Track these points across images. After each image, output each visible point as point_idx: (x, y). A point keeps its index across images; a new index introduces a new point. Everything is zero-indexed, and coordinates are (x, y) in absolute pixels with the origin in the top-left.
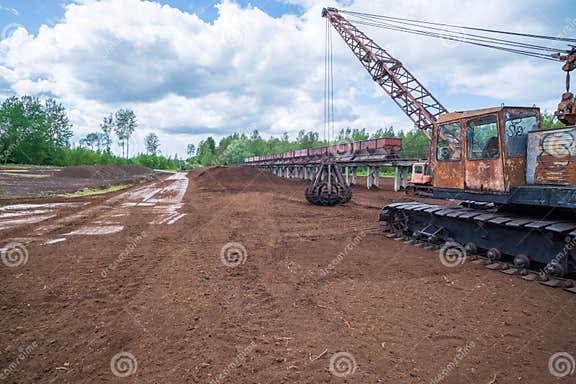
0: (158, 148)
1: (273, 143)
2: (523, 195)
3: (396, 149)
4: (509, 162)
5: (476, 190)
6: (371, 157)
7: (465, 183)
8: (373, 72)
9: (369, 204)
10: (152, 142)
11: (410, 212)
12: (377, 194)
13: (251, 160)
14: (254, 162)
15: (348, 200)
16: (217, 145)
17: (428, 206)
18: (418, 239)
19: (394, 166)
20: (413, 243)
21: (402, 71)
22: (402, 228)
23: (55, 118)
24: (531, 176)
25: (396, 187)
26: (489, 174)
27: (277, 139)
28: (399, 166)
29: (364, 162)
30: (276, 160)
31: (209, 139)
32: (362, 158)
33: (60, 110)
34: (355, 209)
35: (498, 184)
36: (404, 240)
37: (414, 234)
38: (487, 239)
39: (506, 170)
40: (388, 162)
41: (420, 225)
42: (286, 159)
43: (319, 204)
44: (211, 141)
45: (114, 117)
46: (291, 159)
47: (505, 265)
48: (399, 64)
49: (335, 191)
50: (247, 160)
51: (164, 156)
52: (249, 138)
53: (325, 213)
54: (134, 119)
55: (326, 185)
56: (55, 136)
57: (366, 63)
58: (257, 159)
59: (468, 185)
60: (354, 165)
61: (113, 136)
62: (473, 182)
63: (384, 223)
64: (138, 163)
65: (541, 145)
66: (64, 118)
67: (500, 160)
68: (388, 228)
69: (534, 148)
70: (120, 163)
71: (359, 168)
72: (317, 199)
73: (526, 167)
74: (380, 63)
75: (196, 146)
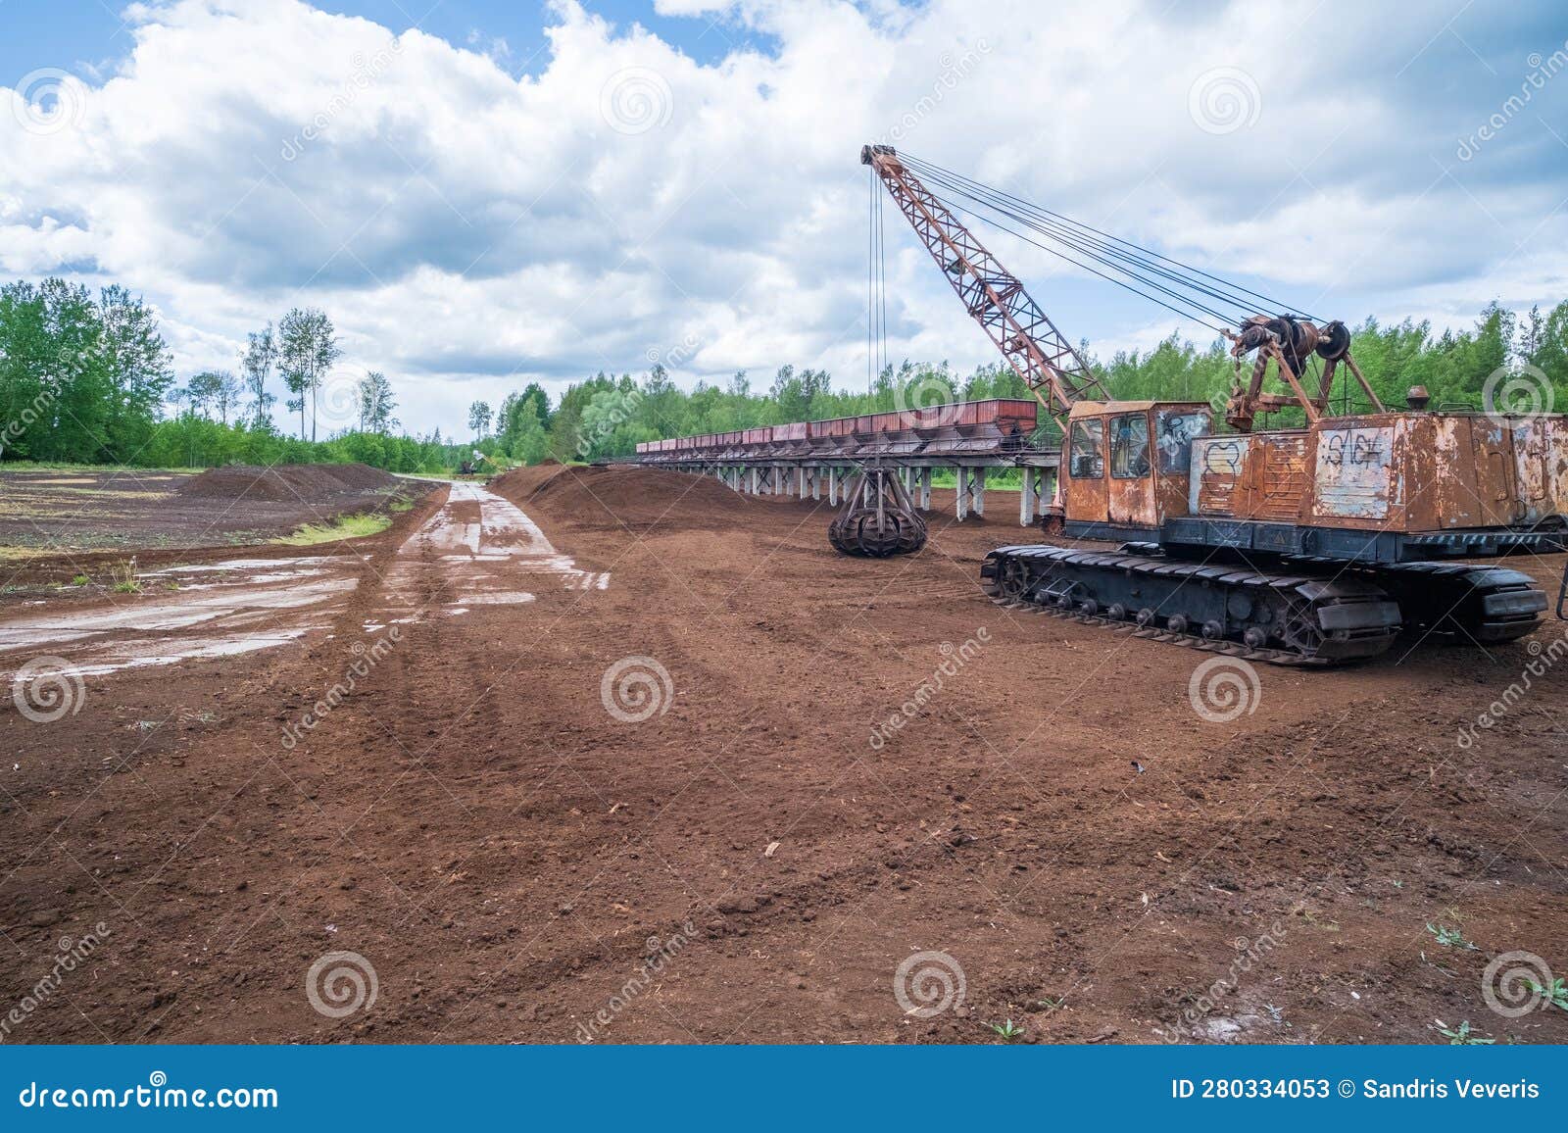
0: (392, 414)
1: (706, 401)
2: (1181, 530)
3: (1024, 425)
4: (1163, 483)
5: (1123, 523)
6: (964, 446)
7: (1109, 514)
8: (969, 297)
9: (962, 554)
10: (375, 398)
11: (1030, 561)
12: (978, 533)
13: (655, 446)
14: (661, 453)
15: (918, 545)
16: (555, 404)
17: (1056, 549)
18: (1044, 604)
19: (1020, 466)
20: (1035, 611)
21: (1021, 301)
22: (1018, 586)
23: (125, 338)
24: (1194, 505)
25: (1024, 517)
26: (1137, 500)
27: (716, 390)
28: (1032, 469)
29: (948, 456)
30: (722, 449)
31: (532, 389)
32: (945, 447)
33: (139, 315)
34: (935, 562)
35: (1148, 515)
36: (1022, 607)
37: (1038, 597)
38: (1138, 595)
39: (1159, 494)
40: (1005, 457)
41: (1046, 580)
42: (748, 447)
43: (859, 554)
44: (536, 395)
45: (276, 330)
46: (762, 446)
47: (1158, 631)
48: (1017, 286)
49: (892, 527)
50: (641, 448)
51: (413, 435)
52: (641, 385)
53: (876, 570)
54: (331, 337)
55: (873, 513)
56: (128, 385)
57: (953, 277)
58: (670, 444)
59: (1114, 516)
60: (925, 463)
61: (275, 381)
62: (1121, 513)
63: (989, 581)
64: (345, 456)
65: (1206, 459)
66: (151, 336)
67: (1151, 479)
68: (997, 588)
69: (1197, 463)
70: (296, 456)
71: (935, 470)
72: (853, 545)
73: (1189, 489)
74: (983, 284)
75: (497, 407)
